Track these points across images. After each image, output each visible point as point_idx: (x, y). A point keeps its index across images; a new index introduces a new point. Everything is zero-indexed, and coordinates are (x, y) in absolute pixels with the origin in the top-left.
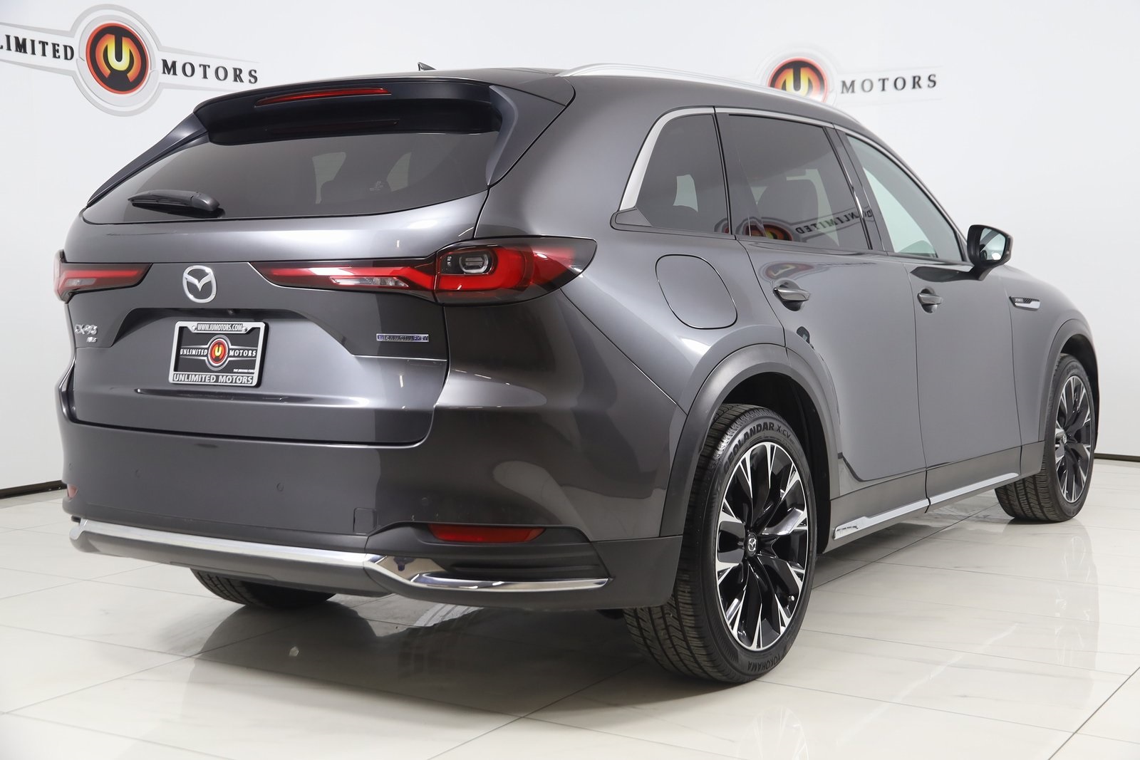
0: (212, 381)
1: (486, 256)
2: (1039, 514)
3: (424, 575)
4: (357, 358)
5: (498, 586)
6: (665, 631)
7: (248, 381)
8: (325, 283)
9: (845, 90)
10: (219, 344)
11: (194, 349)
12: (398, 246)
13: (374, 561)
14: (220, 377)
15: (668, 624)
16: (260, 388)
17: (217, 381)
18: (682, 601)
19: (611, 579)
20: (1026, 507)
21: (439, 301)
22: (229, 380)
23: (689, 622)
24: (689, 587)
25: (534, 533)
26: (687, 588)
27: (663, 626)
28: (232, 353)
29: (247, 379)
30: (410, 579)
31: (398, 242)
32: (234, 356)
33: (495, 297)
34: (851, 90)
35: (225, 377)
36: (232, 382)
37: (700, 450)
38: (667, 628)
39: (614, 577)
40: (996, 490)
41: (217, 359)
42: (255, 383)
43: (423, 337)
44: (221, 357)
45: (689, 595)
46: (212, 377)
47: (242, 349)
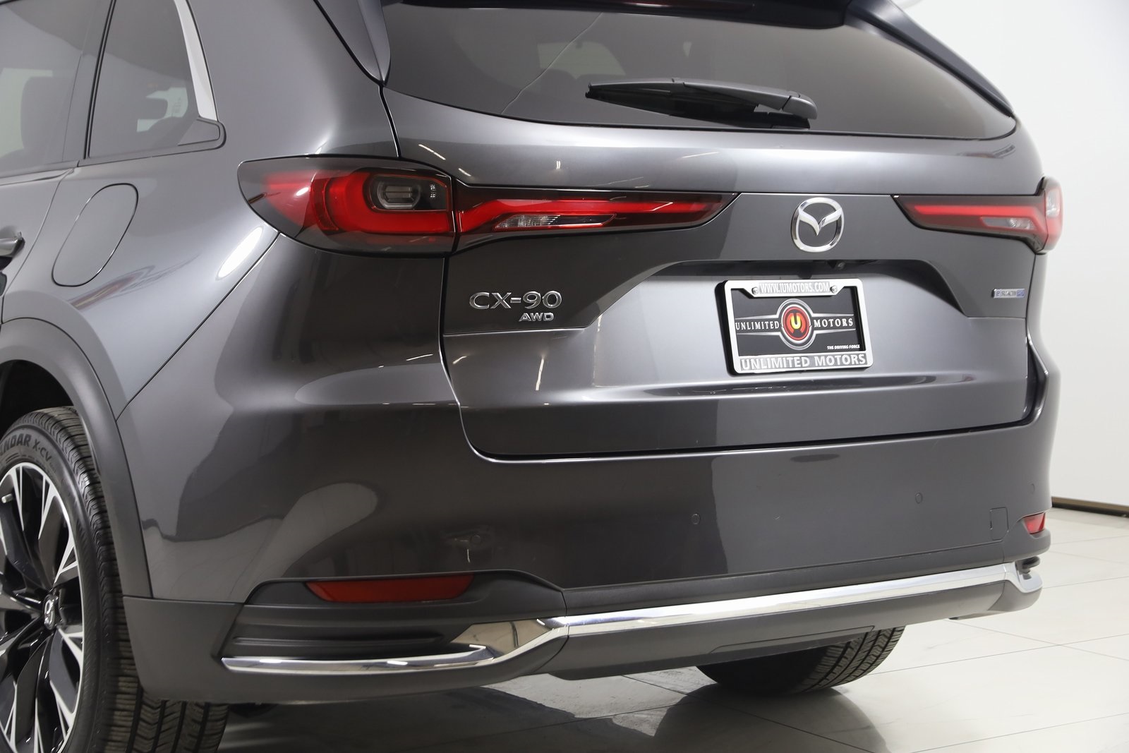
0: (804, 364)
7: (859, 360)
10: (795, 312)
11: (757, 321)
14: (816, 358)
17: (813, 364)
28: (817, 324)
29: (857, 358)
32: (822, 328)
35: (823, 358)
36: (836, 364)
41: (797, 334)
42: (870, 362)
44: (802, 330)
47: (831, 318)
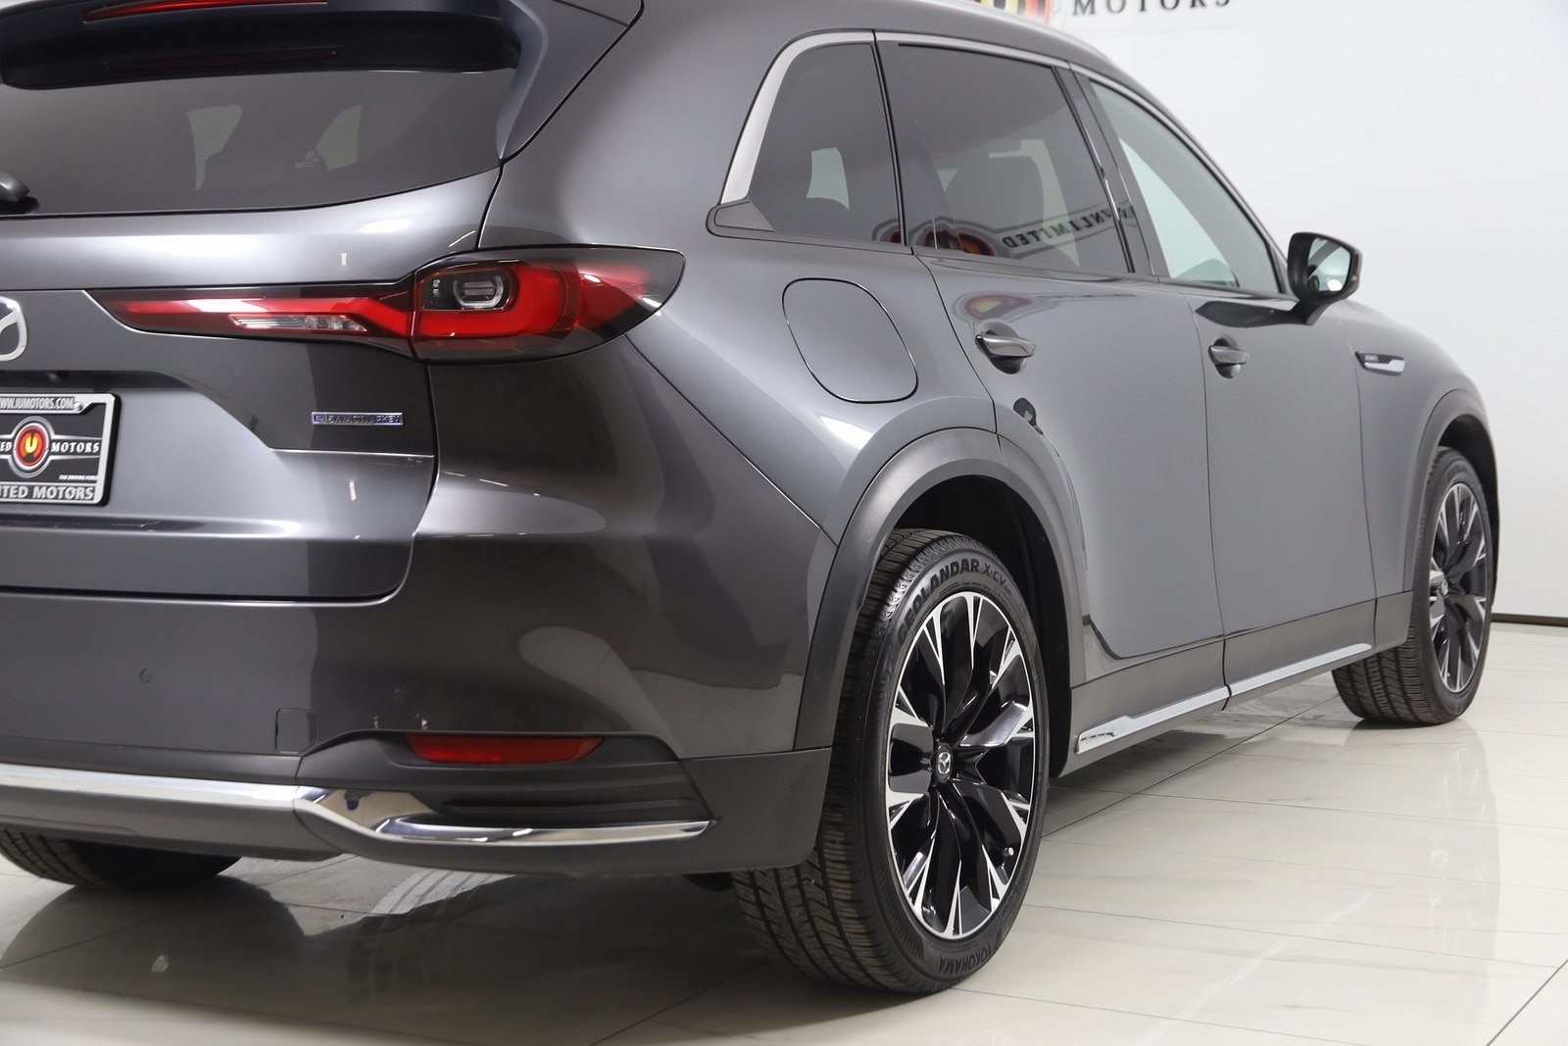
0: (20, 495)
1: (499, 279)
2: (1403, 711)
3: (398, 821)
4: (278, 453)
5: (522, 836)
6: (803, 908)
7: (86, 495)
8: (221, 325)
9: (1079, 10)
10: (33, 432)
12: (344, 262)
13: (311, 798)
14: (36, 489)
15: (808, 896)
16: (108, 506)
17: (30, 496)
18: (833, 857)
19: (714, 822)
20: (1382, 701)
21: (420, 355)
22: (52, 493)
23: (842, 892)
24: (842, 834)
25: (587, 746)
26: (840, 836)
27: (799, 901)
28: (55, 447)
29: (84, 491)
30: (374, 828)
31: (344, 256)
32: (60, 453)
33: (514, 348)
34: (1089, 9)
35: (44, 489)
36: (56, 498)
37: (859, 606)
38: (805, 903)
39: (719, 819)
40: (1333, 672)
41: (29, 459)
42: (98, 498)
43: (392, 418)
44: (35, 455)
45: (842, 847)
46: (21, 489)
47: (73, 441)
